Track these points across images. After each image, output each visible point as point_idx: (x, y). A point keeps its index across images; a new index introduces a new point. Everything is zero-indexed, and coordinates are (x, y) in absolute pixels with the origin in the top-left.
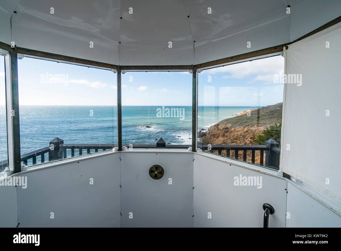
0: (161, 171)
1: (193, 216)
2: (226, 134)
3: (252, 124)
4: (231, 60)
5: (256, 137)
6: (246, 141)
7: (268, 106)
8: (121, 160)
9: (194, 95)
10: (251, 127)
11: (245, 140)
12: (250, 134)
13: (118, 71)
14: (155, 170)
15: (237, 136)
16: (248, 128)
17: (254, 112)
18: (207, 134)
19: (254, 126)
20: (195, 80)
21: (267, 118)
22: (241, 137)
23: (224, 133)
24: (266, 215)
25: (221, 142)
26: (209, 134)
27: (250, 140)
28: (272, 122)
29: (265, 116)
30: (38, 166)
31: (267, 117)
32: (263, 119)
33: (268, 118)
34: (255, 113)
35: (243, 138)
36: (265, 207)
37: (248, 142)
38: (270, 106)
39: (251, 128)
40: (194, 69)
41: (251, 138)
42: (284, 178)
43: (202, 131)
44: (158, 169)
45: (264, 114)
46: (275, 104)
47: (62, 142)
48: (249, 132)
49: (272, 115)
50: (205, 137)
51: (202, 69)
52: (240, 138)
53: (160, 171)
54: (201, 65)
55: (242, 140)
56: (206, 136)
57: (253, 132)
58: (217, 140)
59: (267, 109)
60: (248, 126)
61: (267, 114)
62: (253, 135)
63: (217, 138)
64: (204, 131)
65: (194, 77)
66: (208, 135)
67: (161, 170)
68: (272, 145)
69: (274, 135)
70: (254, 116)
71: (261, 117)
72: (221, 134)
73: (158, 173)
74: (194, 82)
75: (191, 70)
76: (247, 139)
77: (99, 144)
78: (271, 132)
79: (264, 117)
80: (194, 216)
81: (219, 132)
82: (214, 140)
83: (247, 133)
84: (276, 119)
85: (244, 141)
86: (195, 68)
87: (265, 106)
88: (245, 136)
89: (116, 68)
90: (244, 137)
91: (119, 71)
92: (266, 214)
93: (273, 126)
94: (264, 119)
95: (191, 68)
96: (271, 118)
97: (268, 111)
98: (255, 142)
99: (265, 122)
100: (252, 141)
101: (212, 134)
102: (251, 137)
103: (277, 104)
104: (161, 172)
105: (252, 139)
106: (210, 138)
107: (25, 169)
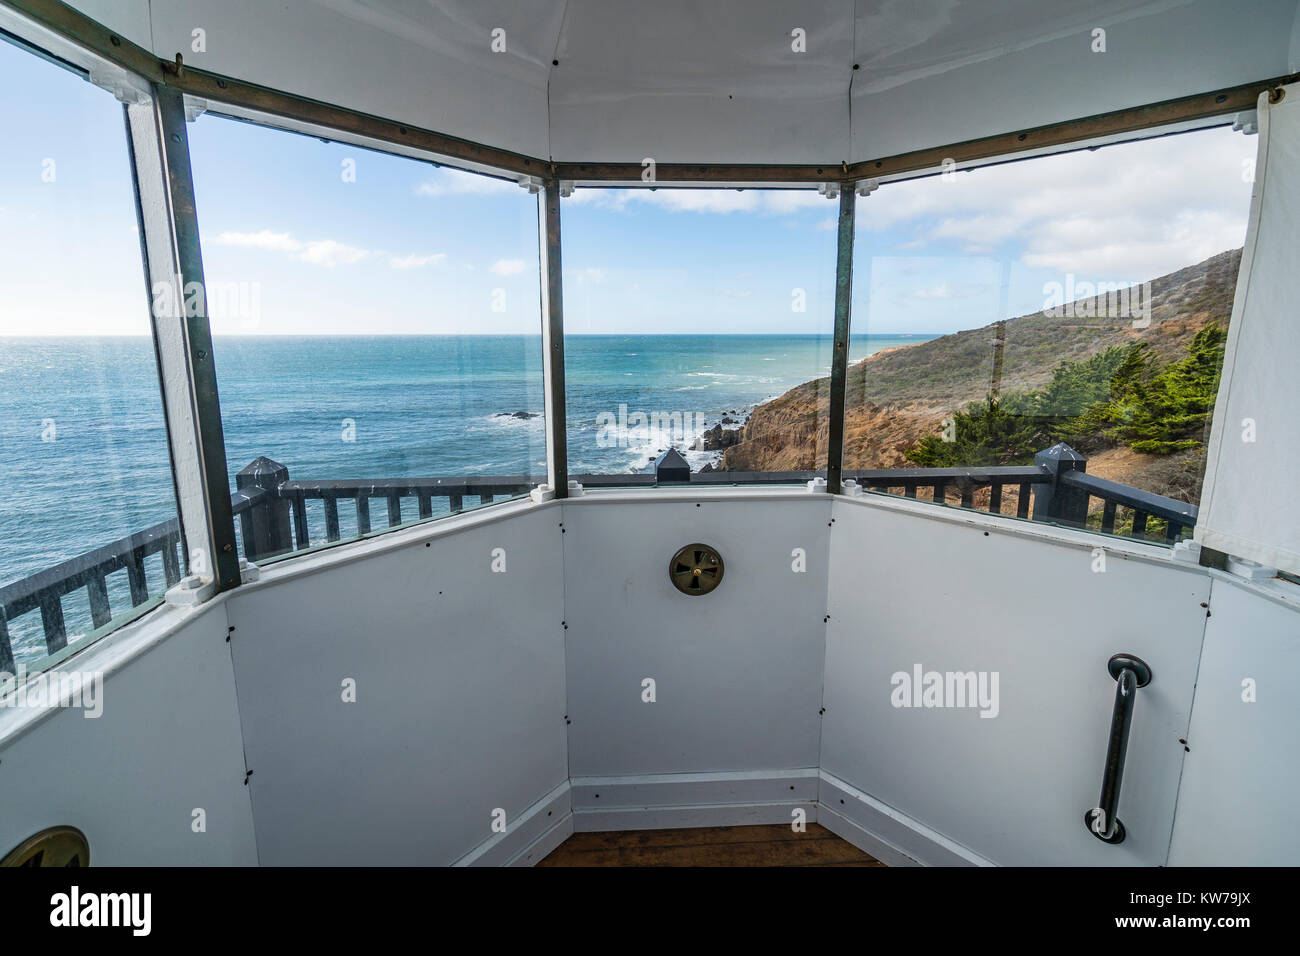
0: (714, 564)
1: (821, 713)
2: (809, 437)
3: (901, 399)
4: (1017, 143)
5: (917, 443)
6: (883, 457)
7: (959, 333)
8: (564, 531)
9: (843, 284)
10: (899, 409)
11: (877, 455)
12: (895, 433)
13: (545, 182)
14: (691, 562)
15: (849, 441)
16: (888, 412)
17: (911, 354)
18: (742, 436)
19: (911, 404)
20: (849, 224)
21: (954, 377)
22: (865, 444)
23: (804, 430)
24: (1123, 692)
25: (793, 465)
26: (749, 438)
27: (895, 454)
28: (971, 390)
29: (950, 367)
30: (290, 564)
31: (956, 373)
32: (940, 380)
33: (958, 376)
34: (912, 357)
35: (870, 449)
36: (1115, 669)
37: (889, 463)
38: (968, 332)
39: (900, 413)
40: (847, 180)
41: (899, 449)
42: (1204, 568)
43: (725, 428)
44: (703, 558)
45: (947, 361)
46: (983, 326)
47: (283, 474)
48: (893, 425)
49: (971, 366)
50: (735, 450)
51: (877, 179)
52: (861, 447)
53: (710, 566)
54: (879, 163)
55: (869, 456)
56: (737, 443)
57: (907, 427)
58: (779, 456)
59: (956, 344)
60: (889, 405)
61: (955, 362)
62: (907, 436)
63: (779, 450)
64: (733, 427)
65: (847, 211)
66: (744, 439)
67: (717, 561)
68: (1065, 465)
69: (982, 437)
70: (910, 371)
71: (936, 373)
72: (792, 435)
73: (704, 571)
74: (845, 231)
75: (835, 185)
76: (884, 451)
77: (436, 480)
78: (970, 423)
79: (945, 372)
80: (824, 710)
81: (787, 428)
82: (767, 458)
83: (886, 429)
84: (986, 380)
85: (875, 457)
86: (852, 175)
87: (951, 333)
88: (879, 441)
89: (540, 173)
90: (875, 444)
91: (551, 184)
92: (1126, 689)
93: (977, 406)
94: (945, 379)
95: (837, 175)
96: (968, 375)
97: (959, 350)
98: (915, 461)
99: (948, 392)
100: (904, 458)
101: (758, 436)
102: (901, 442)
103: (994, 324)
104: (714, 570)
105: (902, 451)
106: (753, 452)
107: (248, 577)
